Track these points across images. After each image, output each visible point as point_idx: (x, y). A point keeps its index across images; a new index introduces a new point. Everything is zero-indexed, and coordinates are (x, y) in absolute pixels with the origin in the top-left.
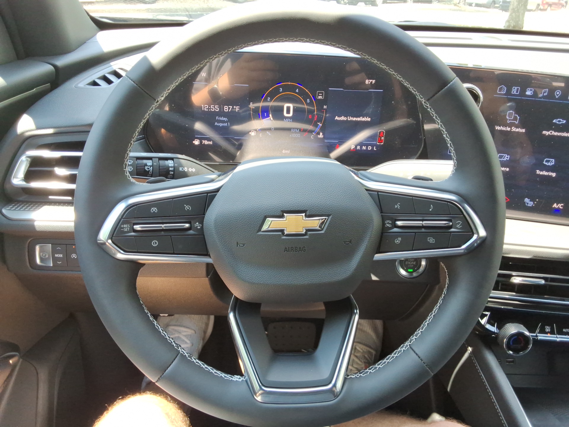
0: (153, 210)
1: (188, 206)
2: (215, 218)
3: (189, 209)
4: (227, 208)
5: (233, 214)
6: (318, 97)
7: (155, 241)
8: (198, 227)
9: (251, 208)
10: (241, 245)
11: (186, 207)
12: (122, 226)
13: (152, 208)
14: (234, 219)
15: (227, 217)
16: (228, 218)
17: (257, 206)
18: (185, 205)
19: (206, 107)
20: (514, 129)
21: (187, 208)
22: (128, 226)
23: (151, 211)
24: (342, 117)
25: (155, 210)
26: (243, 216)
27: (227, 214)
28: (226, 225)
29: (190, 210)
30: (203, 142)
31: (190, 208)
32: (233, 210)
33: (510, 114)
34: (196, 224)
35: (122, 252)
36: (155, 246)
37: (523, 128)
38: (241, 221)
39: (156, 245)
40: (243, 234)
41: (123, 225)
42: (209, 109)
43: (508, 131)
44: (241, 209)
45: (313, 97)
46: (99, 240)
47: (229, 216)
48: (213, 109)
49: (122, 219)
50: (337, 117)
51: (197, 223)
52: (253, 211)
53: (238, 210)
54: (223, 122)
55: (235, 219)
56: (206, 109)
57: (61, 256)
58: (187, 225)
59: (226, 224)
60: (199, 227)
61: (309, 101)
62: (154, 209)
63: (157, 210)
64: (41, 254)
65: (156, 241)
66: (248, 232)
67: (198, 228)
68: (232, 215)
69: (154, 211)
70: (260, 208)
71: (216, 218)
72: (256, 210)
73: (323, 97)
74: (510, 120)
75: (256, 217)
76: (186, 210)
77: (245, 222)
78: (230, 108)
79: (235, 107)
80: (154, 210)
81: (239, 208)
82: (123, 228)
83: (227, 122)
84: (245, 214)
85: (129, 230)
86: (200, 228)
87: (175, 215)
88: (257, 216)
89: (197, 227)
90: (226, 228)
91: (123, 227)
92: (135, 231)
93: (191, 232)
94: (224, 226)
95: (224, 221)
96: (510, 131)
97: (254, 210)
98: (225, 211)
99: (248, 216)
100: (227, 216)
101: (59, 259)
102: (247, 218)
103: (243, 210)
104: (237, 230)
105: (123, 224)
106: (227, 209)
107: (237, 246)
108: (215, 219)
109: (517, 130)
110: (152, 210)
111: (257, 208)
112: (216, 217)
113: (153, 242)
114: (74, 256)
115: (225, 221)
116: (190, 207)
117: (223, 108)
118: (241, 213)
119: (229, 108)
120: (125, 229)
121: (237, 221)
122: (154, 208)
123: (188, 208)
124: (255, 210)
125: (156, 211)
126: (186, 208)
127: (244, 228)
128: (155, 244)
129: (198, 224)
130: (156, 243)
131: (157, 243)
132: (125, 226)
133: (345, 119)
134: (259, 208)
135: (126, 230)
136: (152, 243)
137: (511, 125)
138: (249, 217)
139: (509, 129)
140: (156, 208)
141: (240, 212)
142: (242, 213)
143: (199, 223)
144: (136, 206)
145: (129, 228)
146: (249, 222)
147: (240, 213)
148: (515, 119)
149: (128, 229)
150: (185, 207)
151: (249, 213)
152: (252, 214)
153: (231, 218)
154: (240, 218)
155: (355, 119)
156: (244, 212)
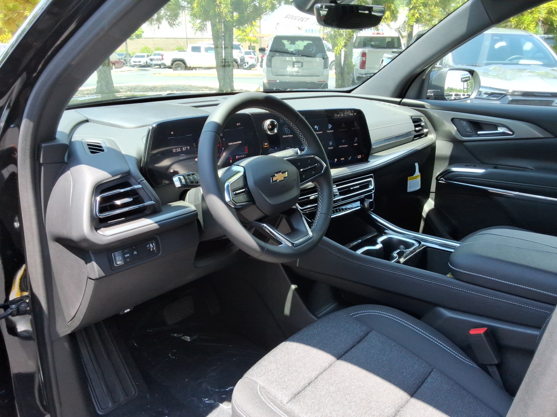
20: (289, 136)
33: (286, 130)
37: (292, 135)
42: (176, 151)
43: (287, 137)
48: (178, 151)
54: (183, 156)
57: (128, 255)
74: (287, 132)
83: (185, 156)
96: (288, 137)
101: (128, 257)
109: (291, 136)
114: (135, 253)
119: (185, 148)
133: (232, 144)
137: (288, 134)
139: (287, 136)
148: (288, 132)
155: (236, 143)
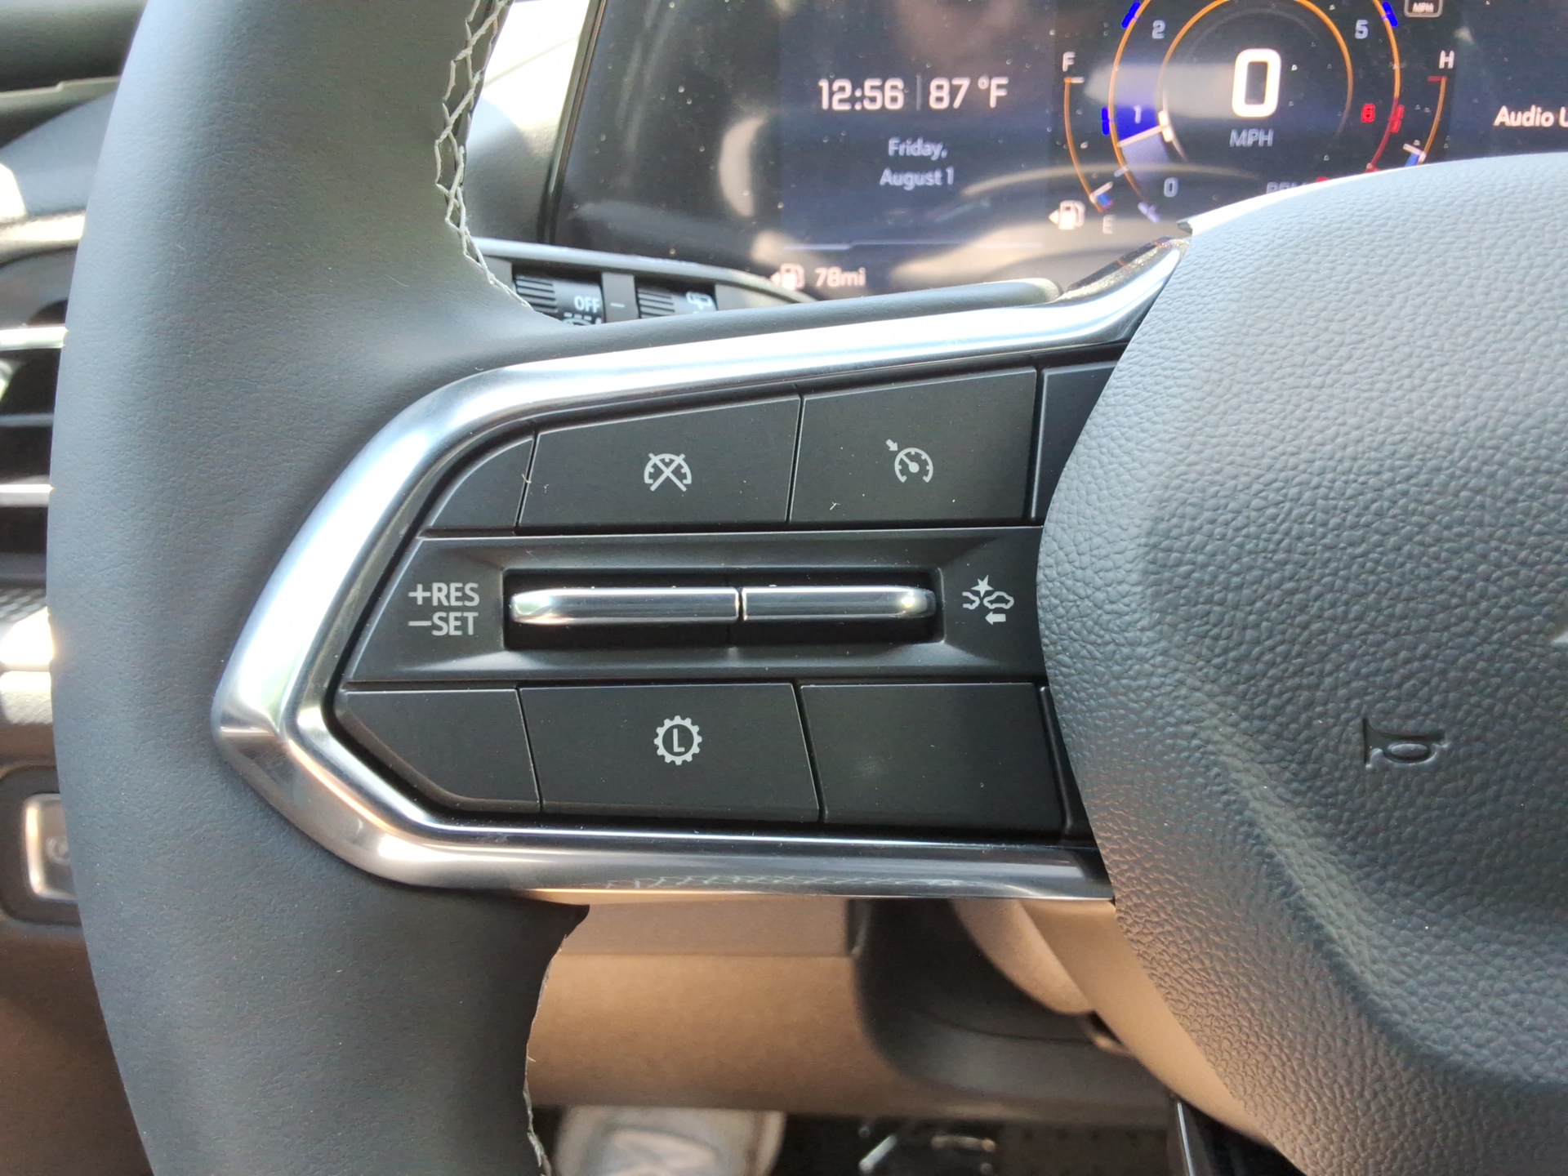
0: (657, 473)
1: (913, 451)
2: (1147, 525)
3: (923, 471)
4: (1248, 439)
5: (1315, 481)
6: (1410, 10)
7: (678, 720)
8: (988, 611)
9: (1473, 424)
10: (1395, 747)
11: (901, 455)
12: (419, 594)
13: (655, 459)
14: (1324, 524)
15: (1259, 510)
16: (1273, 518)
17: (1520, 406)
18: (893, 446)
19: (842, 89)
21: (905, 469)
22: (465, 597)
23: (647, 480)
24: (1529, 110)
25: (677, 472)
26: (1405, 494)
27: (1256, 487)
28: (1259, 581)
29: (927, 479)
30: (818, 276)
31: (930, 468)
32: (1305, 455)
34: (977, 593)
35: (415, 813)
36: (679, 761)
38: (1392, 540)
39: (688, 757)
40: (1422, 647)
41: (428, 588)
42: (852, 100)
44: (1380, 438)
45: (1386, 7)
46: (229, 720)
47: (1277, 504)
48: (873, 100)
49: (421, 540)
50: (1504, 110)
51: (983, 586)
52: (1497, 448)
53: (1350, 450)
54: (921, 165)
55: (1338, 527)
56: (841, 101)
58: (909, 599)
59: (1256, 573)
60: (997, 611)
61: (1365, 30)
62: (667, 465)
63: (686, 469)
64: (51, 843)
65: (687, 723)
66: (1470, 633)
67: (992, 618)
68: (1307, 495)
69: (668, 479)
70: (1551, 426)
71: (1163, 526)
72: (1521, 444)
73: (1435, 10)
75: (1532, 497)
76: (903, 479)
77: (1438, 540)
78: (958, 88)
79: (983, 83)
80: (668, 472)
81: (1355, 434)
82: (427, 609)
83: (941, 165)
84: (1423, 477)
85: (471, 631)
86: (1001, 618)
87: (821, 519)
88: (1546, 488)
89: (983, 610)
90: (1258, 605)
91: (428, 600)
92: (521, 637)
93: (940, 652)
94: (1240, 587)
95: (1233, 549)
97: (1506, 438)
98: (1229, 470)
99: (1456, 495)
100: (1256, 503)
102: (1446, 509)
103: (1405, 449)
104: (1360, 618)
105: (425, 575)
106: (1250, 453)
107: (1366, 759)
108: (1149, 534)
110: (649, 469)
111: (1530, 422)
112: (1158, 520)
113: (661, 731)
115: (1241, 546)
116: (925, 456)
117: (926, 94)
118: (1387, 476)
119: (954, 91)
120: (446, 620)
121: (1363, 540)
122: (667, 457)
123: (914, 468)
124: (1516, 438)
125: (681, 477)
126: (897, 467)
127: (1424, 594)
128: (676, 749)
129: (988, 594)
130: (686, 739)
131: (697, 739)
132: (440, 592)
133: (1547, 119)
134: (1544, 422)
135: (450, 628)
136: (659, 741)
138: (1470, 500)
140: (679, 460)
141: (1374, 467)
142: (1392, 469)
143: (996, 585)
144: (530, 439)
145: (471, 616)
146: (1468, 549)
147: (1378, 473)
149: (464, 620)
150: (895, 454)
151: (1466, 470)
152: (1492, 475)
153: (1301, 519)
154: (1380, 514)
156: (1415, 462)
